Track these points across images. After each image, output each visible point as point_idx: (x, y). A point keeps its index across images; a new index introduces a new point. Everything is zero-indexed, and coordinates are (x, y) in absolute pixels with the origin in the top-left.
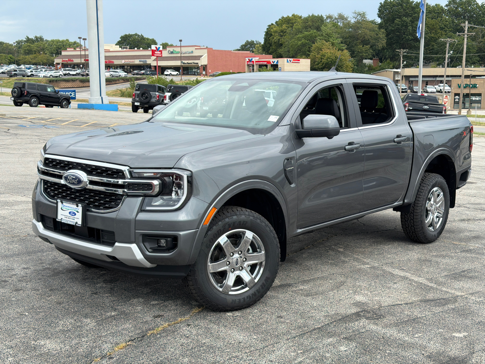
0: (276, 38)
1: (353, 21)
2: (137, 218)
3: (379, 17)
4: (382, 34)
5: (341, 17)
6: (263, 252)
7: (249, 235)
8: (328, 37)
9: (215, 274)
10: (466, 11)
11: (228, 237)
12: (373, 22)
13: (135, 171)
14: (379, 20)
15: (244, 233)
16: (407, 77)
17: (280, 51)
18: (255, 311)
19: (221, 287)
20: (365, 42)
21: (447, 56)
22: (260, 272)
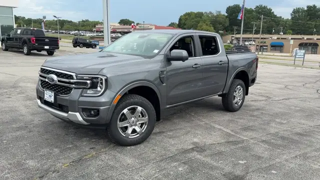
0: (183, 21)
1: (215, 14)
2: (79, 100)
3: (226, 12)
4: (227, 20)
5: (211, 13)
6: (147, 117)
7: (140, 109)
8: (204, 21)
9: (122, 128)
10: (263, 11)
11: (129, 110)
12: (224, 15)
13: (79, 75)
14: (226, 14)
15: (137, 108)
16: (237, 38)
17: (185, 27)
18: (142, 146)
19: (125, 134)
20: (220, 23)
21: (254, 29)
22: (145, 127)
